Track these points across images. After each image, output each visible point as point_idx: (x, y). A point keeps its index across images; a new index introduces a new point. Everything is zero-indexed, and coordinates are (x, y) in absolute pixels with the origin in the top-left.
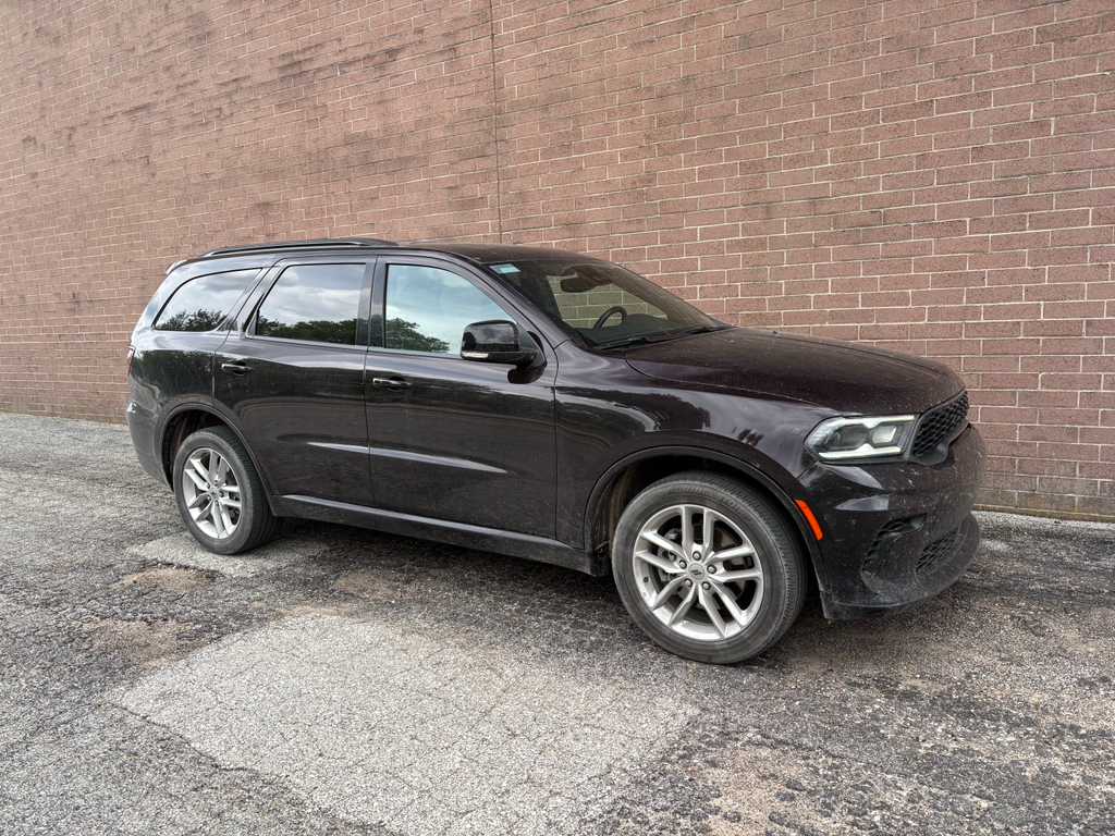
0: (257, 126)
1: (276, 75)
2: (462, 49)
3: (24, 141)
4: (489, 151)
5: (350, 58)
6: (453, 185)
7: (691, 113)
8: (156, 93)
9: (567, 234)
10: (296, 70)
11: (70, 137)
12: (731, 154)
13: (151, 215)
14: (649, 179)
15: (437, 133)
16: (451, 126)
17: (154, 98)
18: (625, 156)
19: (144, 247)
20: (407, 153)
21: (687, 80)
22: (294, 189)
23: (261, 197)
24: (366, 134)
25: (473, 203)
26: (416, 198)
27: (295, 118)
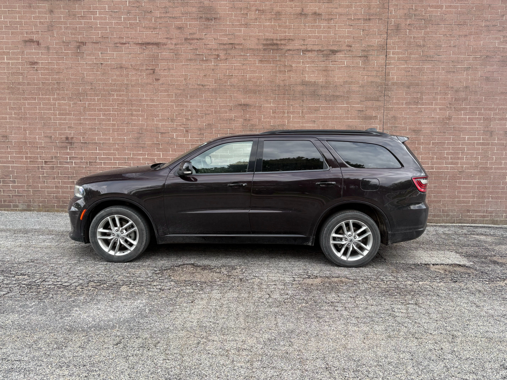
0: (244, 67)
1: (261, 47)
2: (370, 58)
4: (380, 99)
5: (309, 49)
6: (361, 109)
7: (467, 98)
8: (167, 38)
9: (414, 134)
10: (275, 47)
11: (79, 47)
12: (480, 114)
14: (450, 118)
15: (355, 88)
17: (165, 41)
18: (440, 109)
19: (143, 116)
20: (338, 94)
21: (466, 87)
22: (267, 100)
23: (243, 101)
24: (315, 82)
25: (371, 118)
26: (341, 113)
27: (271, 68)
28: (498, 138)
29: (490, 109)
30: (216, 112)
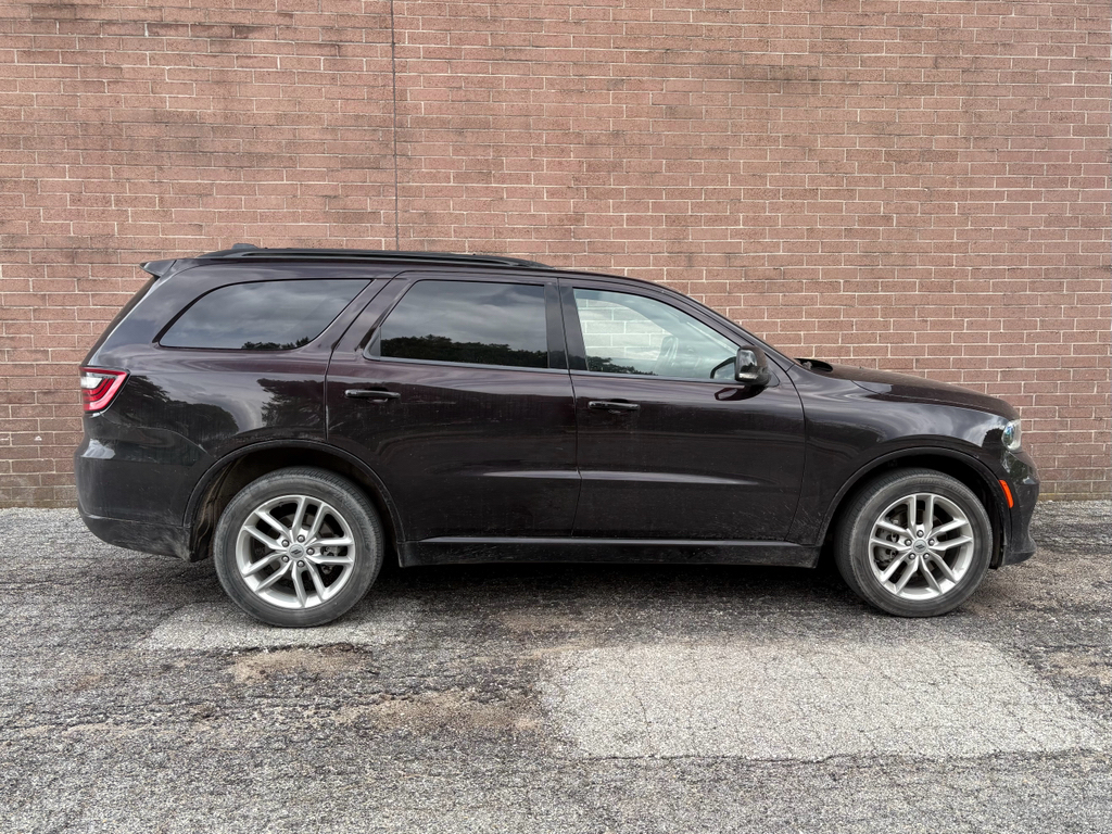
1: (24, 13)
2: (349, 49)
4: (383, 163)
5: (169, 19)
6: (332, 193)
7: (621, 166)
10: (66, 14)
12: (657, 207)
14: (577, 219)
15: (310, 132)
16: (331, 129)
18: (552, 193)
20: (261, 149)
21: (616, 134)
24: (192, 115)
25: (360, 217)
26: (274, 202)
27: (58, 74)
28: (709, 272)
29: (683, 194)
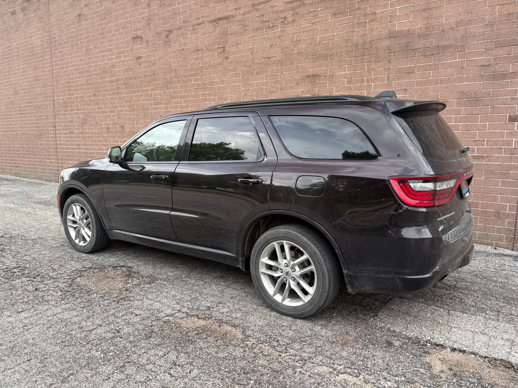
0: (314, 27)
3: (134, 38)
6: (487, 63)
8: (236, 9)
11: (167, 36)
13: (222, 82)
16: (491, 25)
17: (234, 12)
20: (445, 43)
22: (340, 66)
23: (311, 71)
24: (409, 30)
25: (504, 76)
27: (347, 22)
30: (281, 88)
